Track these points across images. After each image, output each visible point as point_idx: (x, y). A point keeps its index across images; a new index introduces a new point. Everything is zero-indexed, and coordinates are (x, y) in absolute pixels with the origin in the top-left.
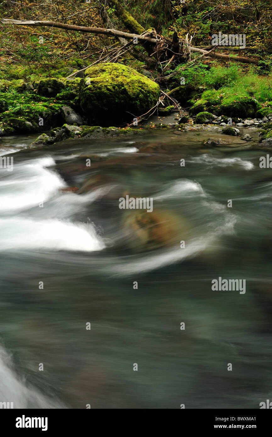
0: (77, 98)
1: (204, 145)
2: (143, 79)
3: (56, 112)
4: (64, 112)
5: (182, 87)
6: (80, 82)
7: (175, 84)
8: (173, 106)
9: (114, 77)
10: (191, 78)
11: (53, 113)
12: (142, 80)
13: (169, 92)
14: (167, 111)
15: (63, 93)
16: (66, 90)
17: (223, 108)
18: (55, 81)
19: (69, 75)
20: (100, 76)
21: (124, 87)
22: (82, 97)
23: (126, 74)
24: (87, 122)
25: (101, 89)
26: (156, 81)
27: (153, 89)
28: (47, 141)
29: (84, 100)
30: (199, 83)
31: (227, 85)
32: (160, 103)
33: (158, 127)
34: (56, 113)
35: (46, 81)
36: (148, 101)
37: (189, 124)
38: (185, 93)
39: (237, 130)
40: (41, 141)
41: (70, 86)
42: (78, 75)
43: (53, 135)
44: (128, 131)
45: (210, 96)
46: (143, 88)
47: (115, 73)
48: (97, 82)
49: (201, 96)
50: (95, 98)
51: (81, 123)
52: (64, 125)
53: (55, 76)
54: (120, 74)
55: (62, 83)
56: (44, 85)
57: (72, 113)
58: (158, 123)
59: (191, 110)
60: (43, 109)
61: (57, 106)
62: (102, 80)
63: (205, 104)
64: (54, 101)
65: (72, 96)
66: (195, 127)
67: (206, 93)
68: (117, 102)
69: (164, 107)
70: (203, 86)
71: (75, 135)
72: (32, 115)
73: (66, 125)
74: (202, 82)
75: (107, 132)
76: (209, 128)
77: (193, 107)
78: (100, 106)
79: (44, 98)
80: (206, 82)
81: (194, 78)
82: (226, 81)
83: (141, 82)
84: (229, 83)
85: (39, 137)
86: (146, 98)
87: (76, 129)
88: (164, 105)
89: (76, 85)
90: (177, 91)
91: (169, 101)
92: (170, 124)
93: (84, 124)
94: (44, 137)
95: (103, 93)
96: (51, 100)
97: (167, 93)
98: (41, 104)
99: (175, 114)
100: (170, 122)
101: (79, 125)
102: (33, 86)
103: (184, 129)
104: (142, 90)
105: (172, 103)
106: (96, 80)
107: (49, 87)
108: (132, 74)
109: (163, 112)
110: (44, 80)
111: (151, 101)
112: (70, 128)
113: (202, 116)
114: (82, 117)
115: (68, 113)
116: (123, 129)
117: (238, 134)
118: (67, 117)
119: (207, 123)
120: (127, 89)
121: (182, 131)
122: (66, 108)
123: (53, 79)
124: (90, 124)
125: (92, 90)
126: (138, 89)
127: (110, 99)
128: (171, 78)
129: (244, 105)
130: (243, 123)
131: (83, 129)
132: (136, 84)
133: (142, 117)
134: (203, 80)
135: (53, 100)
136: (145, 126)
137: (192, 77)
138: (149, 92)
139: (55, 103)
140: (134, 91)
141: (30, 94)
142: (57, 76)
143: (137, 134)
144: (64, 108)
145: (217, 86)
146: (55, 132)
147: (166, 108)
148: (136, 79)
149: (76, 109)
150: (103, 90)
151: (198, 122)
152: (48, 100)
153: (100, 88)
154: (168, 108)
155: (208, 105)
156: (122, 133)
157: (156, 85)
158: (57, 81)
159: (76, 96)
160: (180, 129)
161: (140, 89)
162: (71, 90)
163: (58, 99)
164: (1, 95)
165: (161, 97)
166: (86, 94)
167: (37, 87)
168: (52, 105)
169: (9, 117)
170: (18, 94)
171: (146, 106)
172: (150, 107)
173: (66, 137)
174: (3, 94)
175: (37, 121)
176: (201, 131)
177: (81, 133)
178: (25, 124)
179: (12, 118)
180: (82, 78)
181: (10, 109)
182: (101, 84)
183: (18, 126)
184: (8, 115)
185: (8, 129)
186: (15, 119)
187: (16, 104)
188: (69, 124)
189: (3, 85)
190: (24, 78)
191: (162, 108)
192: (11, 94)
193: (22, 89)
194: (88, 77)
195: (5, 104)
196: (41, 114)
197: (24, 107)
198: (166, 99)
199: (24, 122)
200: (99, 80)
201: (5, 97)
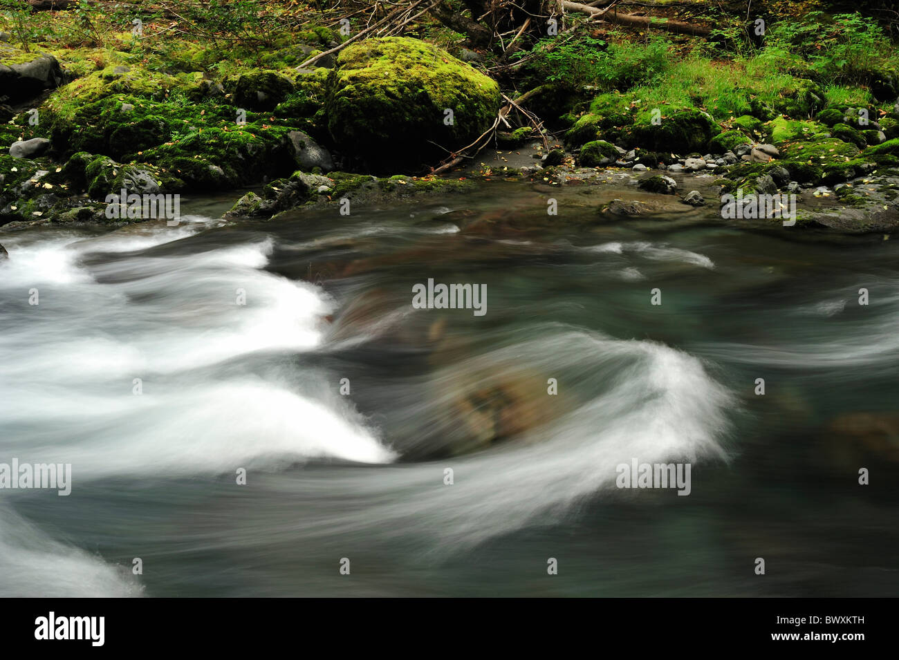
0: (320, 112)
1: (602, 215)
2: (464, 72)
3: (275, 143)
4: (293, 142)
5: (547, 86)
6: (328, 79)
7: (532, 79)
8: (530, 128)
9: (400, 67)
10: (567, 68)
11: (269, 146)
12: (461, 74)
13: (520, 98)
14: (516, 139)
15: (290, 101)
16: (297, 96)
17: (638, 132)
18: (272, 76)
19: (301, 61)
20: (370, 66)
21: (423, 89)
22: (332, 110)
23: (425, 61)
24: (341, 164)
25: (374, 94)
26: (490, 75)
27: (485, 93)
28: (257, 208)
29: (335, 117)
30: (584, 79)
31: (646, 82)
32: (502, 121)
33: (497, 175)
34: (276, 146)
35: (253, 77)
36: (475, 118)
37: (565, 168)
38: (553, 99)
39: (671, 180)
40: (245, 208)
41: (305, 88)
42: (322, 62)
43: (271, 195)
44: (433, 184)
45: (609, 106)
46: (464, 91)
47: (404, 59)
48: (366, 79)
49: (589, 106)
50: (360, 113)
51: (330, 166)
52: (294, 175)
53: (270, 64)
54: (415, 61)
55: (287, 81)
56: (249, 84)
57: (311, 144)
58: (498, 166)
59: (568, 136)
60: (248, 138)
61: (277, 130)
62: (374, 74)
63: (599, 123)
64: (272, 119)
65: (310, 109)
66: (580, 174)
67: (600, 100)
68: (409, 121)
69: (511, 131)
70: (593, 84)
71: (319, 196)
72: (222, 151)
73: (299, 174)
74: (591, 76)
75: (388, 187)
76: (609, 175)
77: (572, 130)
78: (371, 130)
79: (248, 112)
80: (601, 76)
81: (573, 67)
82: (642, 73)
83: (460, 77)
84: (650, 78)
85: (240, 201)
86: (471, 112)
87: (321, 182)
88: (510, 127)
89: (317, 84)
90: (537, 96)
91: (519, 118)
92: (525, 168)
93: (335, 169)
94: (252, 199)
95: (378, 101)
96: (264, 117)
97: (515, 100)
98: (242, 127)
99: (534, 145)
100: (524, 163)
101: (324, 172)
102: (225, 87)
103: (555, 179)
104: (463, 95)
105: (526, 122)
106: (362, 74)
107: (260, 90)
108: (440, 60)
109: (506, 141)
110: (250, 73)
111: (482, 118)
112: (309, 179)
113: (594, 150)
114: (332, 153)
115: (302, 146)
116: (423, 179)
117: (674, 191)
118: (300, 154)
119: (605, 165)
120: (430, 92)
121: (551, 185)
122: (296, 135)
123: (269, 71)
124: (350, 168)
125: (353, 96)
126: (453, 93)
127: (393, 114)
128: (523, 68)
129: (683, 126)
130: (683, 163)
131: (337, 183)
132: (449, 83)
133: (462, 153)
134: (594, 71)
135: (269, 117)
136: (469, 172)
137: (569, 64)
138: (476, 98)
139: (272, 123)
140: (444, 96)
141: (218, 104)
142: (275, 64)
143: (455, 191)
144: (292, 136)
145: (626, 81)
146: (275, 188)
147: (514, 133)
148: (449, 71)
149: (319, 137)
150: (377, 95)
151: (585, 162)
152: (258, 118)
153: (371, 92)
154: (518, 133)
155: (605, 124)
156: (421, 190)
157: (491, 83)
158: (277, 77)
159: (319, 107)
160: (546, 179)
161: (458, 91)
162: (308, 96)
163: (279, 114)
164: (155, 108)
165: (504, 108)
166: (340, 103)
167: (232, 89)
168: (266, 128)
169: (174, 156)
170: (191, 104)
171: (470, 130)
172: (481, 132)
173: (299, 199)
174: (160, 105)
175: (235, 163)
176: (593, 184)
177: (333, 191)
178: (208, 170)
179: (179, 158)
180: (333, 70)
181: (174, 137)
182: (373, 82)
183: (193, 176)
184: (171, 152)
185: (171, 182)
186: (186, 161)
187: (187, 127)
188: (304, 172)
189: (159, 84)
190: (203, 69)
191: (505, 133)
192: (177, 106)
193: (200, 95)
194: (344, 69)
195: (165, 126)
196: (243, 149)
197: (206, 133)
198: (514, 112)
199: (206, 165)
200: (370, 75)
201: (165, 112)
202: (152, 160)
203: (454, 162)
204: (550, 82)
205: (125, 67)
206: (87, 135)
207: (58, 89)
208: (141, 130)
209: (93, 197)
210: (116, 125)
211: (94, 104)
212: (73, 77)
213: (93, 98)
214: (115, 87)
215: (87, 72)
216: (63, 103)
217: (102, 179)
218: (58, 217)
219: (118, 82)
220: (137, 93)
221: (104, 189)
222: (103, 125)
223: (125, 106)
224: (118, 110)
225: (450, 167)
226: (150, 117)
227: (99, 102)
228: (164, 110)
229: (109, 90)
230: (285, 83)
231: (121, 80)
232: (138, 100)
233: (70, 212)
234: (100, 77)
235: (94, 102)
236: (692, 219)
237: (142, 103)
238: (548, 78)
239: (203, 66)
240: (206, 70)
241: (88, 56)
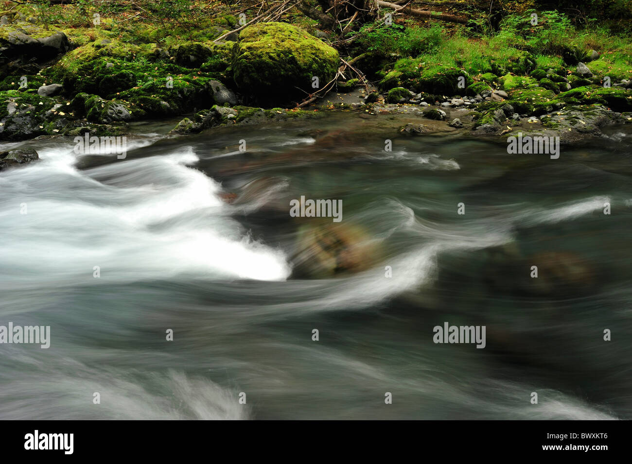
0: (229, 69)
1: (400, 133)
2: (317, 44)
3: (201, 88)
4: (212, 87)
5: (368, 53)
6: (234, 48)
7: (359, 49)
8: (357, 79)
9: (278, 41)
10: (380, 43)
11: (197, 90)
12: (315, 45)
13: (352, 61)
14: (349, 86)
15: (210, 62)
16: (214, 58)
17: (423, 82)
18: (199, 46)
19: (217, 37)
20: (259, 40)
21: (292, 54)
22: (236, 68)
23: (294, 37)
24: (242, 101)
25: (262, 57)
26: (333, 46)
27: (330, 57)
28: (190, 128)
29: (238, 72)
30: (390, 49)
31: (428, 51)
32: (340, 75)
33: (337, 108)
34: (201, 89)
35: (187, 46)
36: (324, 73)
37: (379, 104)
38: (372, 61)
39: (442, 112)
40: (183, 128)
41: (219, 53)
42: (230, 38)
43: (199, 120)
44: (298, 114)
45: (406, 66)
46: (316, 56)
47: (280, 36)
48: (257, 48)
49: (394, 66)
50: (253, 69)
51: (234, 102)
52: (213, 107)
53: (198, 38)
54: (287, 37)
55: (208, 49)
56: (185, 51)
57: (223, 89)
58: (338, 102)
59: (380, 85)
60: (184, 84)
61: (202, 80)
62: (262, 45)
63: (399, 77)
64: (199, 73)
65: (223, 67)
66: (388, 108)
67: (400, 62)
68: (283, 75)
69: (345, 81)
70: (396, 52)
71: (228, 120)
72: (169, 93)
73: (216, 107)
74: (395, 48)
75: (270, 115)
76: (406, 109)
77: (383, 81)
78: (260, 80)
79: (185, 68)
80: (401, 48)
81: (384, 42)
82: (426, 46)
83: (315, 47)
84: (431, 49)
85: (180, 123)
86: (321, 69)
87: (229, 112)
88: (345, 79)
89: (227, 51)
90: (362, 60)
91: (351, 73)
92: (355, 104)
93: (238, 104)
94: (187, 122)
95: (264, 62)
96: (194, 72)
97: (349, 62)
98: (181, 78)
99: (360, 90)
100: (354, 101)
101: (231, 106)
102: (170, 53)
103: (373, 111)
104: (317, 58)
105: (355, 76)
106: (254, 45)
107: (192, 55)
108: (302, 37)
109: (343, 88)
110: (185, 44)
111: (328, 73)
112: (222, 110)
113: (396, 93)
114: (236, 94)
115: (218, 89)
116: (292, 110)
117: (444, 118)
118: (216, 94)
119: (403, 103)
120: (296, 56)
121: (370, 114)
122: (214, 83)
123: (197, 43)
124: (247, 103)
125: (249, 59)
126: (310, 57)
127: (273, 70)
128: (353, 42)
129: (451, 79)
130: (450, 102)
131: (239, 113)
132: (308, 51)
133: (316, 94)
134: (396, 44)
135: (197, 71)
136: (320, 106)
137: (381, 40)
138: (325, 61)
139: (199, 75)
140: (305, 59)
141: (166, 63)
142: (201, 38)
143: (311, 118)
144: (211, 83)
145: (416, 51)
146: (202, 116)
147: (348, 83)
148: (308, 44)
149: (228, 84)
150: (264, 58)
151: (391, 100)
152: (191, 72)
153: (260, 57)
154: (350, 83)
155: (403, 77)
156: (291, 117)
157: (334, 52)
158: (202, 47)
159: (228, 66)
160: (367, 111)
161: (314, 56)
162: (221, 58)
163: (203, 70)
164: (127, 66)
165: (341, 67)
166: (241, 63)
167: (174, 54)
168: (196, 78)
169: (139, 95)
170: (149, 64)
172: (327, 81)
173: (216, 122)
174: (129, 64)
175: (176, 100)
176: (395, 114)
177: (237, 118)
178: (160, 104)
179: (142, 97)
180: (236, 42)
181: (139, 84)
182: (261, 50)
183: (151, 108)
184: (137, 93)
185: (138, 112)
186: (146, 98)
187: (147, 77)
188: (219, 106)
189: (129, 51)
190: (156, 41)
191: (342, 82)
192: (141, 64)
193: (155, 57)
194: (243, 42)
195: (133, 77)
196: (181, 91)
197: (159, 81)
198: (347, 70)
199: (159, 101)
200: (259, 45)
201: (133, 68)
202: (125, 98)
203: (311, 100)
204: (370, 51)
205: (108, 40)
206: (85, 82)
207: (67, 53)
208: (119, 79)
209: (90, 120)
210: (103, 77)
211: (89, 63)
212: (76, 46)
213: (89, 59)
214: (102, 52)
215: (85, 43)
216: (69, 62)
217: (95, 109)
218: (68, 133)
219: (104, 49)
220: (115, 56)
221: (96, 115)
222: (95, 76)
223: (108, 64)
224: (104, 67)
225: (308, 103)
226: (124, 71)
227: (92, 61)
228: (133, 67)
229: (98, 54)
230: (207, 51)
231: (105, 48)
232: (116, 61)
233: (76, 130)
234: (93, 46)
235: (89, 61)
236: (455, 136)
237: (119, 62)
238: (369, 49)
239: (156, 40)
240: (158, 42)
241: (85, 33)
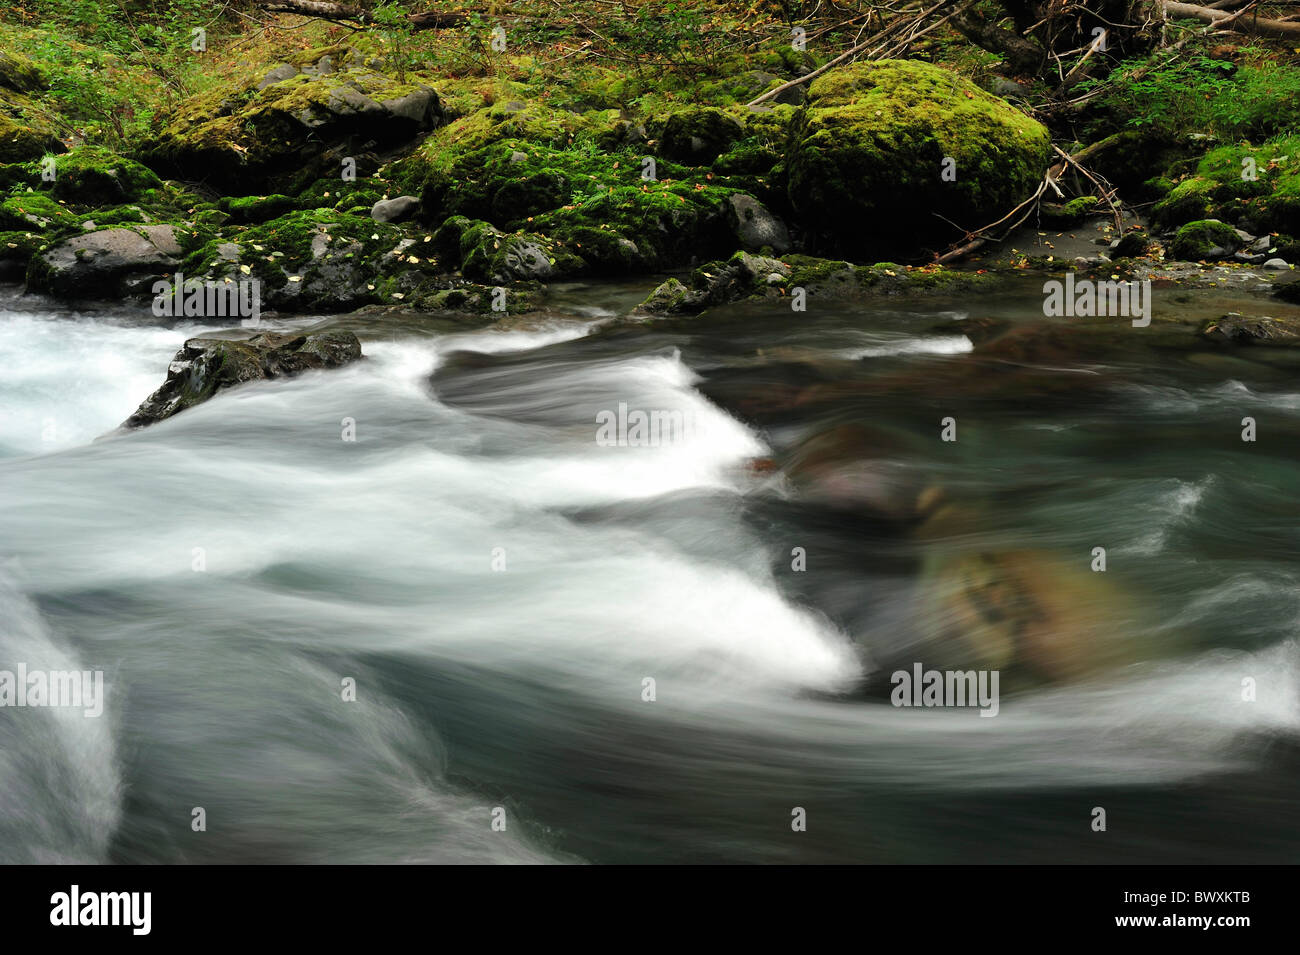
0: (778, 168)
1: (1205, 337)
2: (996, 111)
3: (711, 211)
4: (737, 211)
5: (1128, 134)
6: (793, 120)
7: (1103, 123)
8: (1095, 198)
9: (900, 104)
10: (1163, 107)
11: (702, 215)
12: (992, 115)
13: (1082, 153)
14: (1071, 215)
15: (737, 151)
16: (747, 144)
17: (1278, 207)
18: (713, 115)
19: (755, 95)
20: (855, 103)
21: (932, 136)
22: (794, 166)
23: (939, 95)
24: (803, 243)
25: (858, 142)
26: (1037, 116)
27: (1027, 143)
28: (680, 301)
29: (799, 175)
30: (1190, 122)
32: (1050, 186)
33: (1037, 268)
34: (712, 215)
35: (688, 116)
36: (1008, 182)
37: (1148, 261)
38: (1137, 154)
40: (664, 301)
41: (759, 132)
42: (785, 97)
43: (701, 283)
44: (937, 278)
45: (1229, 166)
46: (993, 141)
47: (907, 92)
48: (847, 121)
49: (1197, 165)
50: (836, 169)
51: (785, 246)
52: (735, 256)
53: (712, 98)
54: (923, 96)
55: (734, 123)
56: (682, 128)
57: (762, 214)
58: (1039, 254)
59: (1156, 211)
60: (674, 202)
61: (714, 193)
62: (861, 114)
63: (1210, 193)
64: (709, 177)
65: (763, 163)
66: (1173, 271)
67: (1214, 156)
68: (906, 184)
69: (1062, 201)
70: (1206, 131)
71: (769, 288)
72: (638, 220)
73: (742, 255)
74: (1204, 119)
75: (869, 279)
76: (1223, 275)
77: (1165, 203)
78: (850, 195)
79: (678, 166)
80: (1219, 119)
81: (1173, 104)
82: (1292, 116)
83: (990, 119)
85: (658, 291)
86: (1002, 173)
87: (771, 268)
88: (1063, 196)
89: (776, 128)
90: (1110, 149)
91: (1078, 182)
92: (1082, 259)
93: (793, 251)
94: (673, 288)
95: (862, 154)
96: (699, 173)
97: (1074, 154)
98: (667, 187)
99: (1098, 224)
100: (1081, 251)
101: (777, 254)
102: (648, 130)
103: (1131, 278)
104: (992, 146)
105: (1088, 188)
106: (841, 115)
107: (697, 135)
108: (961, 94)
109: (1055, 217)
110: (684, 111)
111: (1020, 181)
112: (755, 263)
113: (1198, 234)
114: (790, 227)
115: (749, 215)
116: (922, 269)
118: (745, 226)
119: (1215, 259)
120: (942, 141)
122: (741, 200)
123: (710, 109)
124: (813, 250)
125: (827, 146)
126: (976, 143)
127: (884, 173)
128: (1090, 106)
131: (795, 270)
132: (973, 128)
133: (984, 233)
134: (1207, 111)
135: (705, 173)
136: (992, 262)
137: (1167, 100)
138: (1013, 152)
139: (709, 183)
140: (963, 148)
141: (638, 154)
142: (719, 98)
143: (970, 290)
144: (736, 201)
145: (1262, 127)
146: (708, 275)
147: (1067, 206)
148: (974, 110)
149: (773, 203)
150: (862, 145)
151: (1182, 253)
152: (690, 174)
153: (853, 141)
154: (1074, 206)
155: (1222, 195)
156: (918, 286)
157: (1039, 129)
158: (720, 117)
159: (776, 161)
160: (1116, 277)
161: (985, 141)
162: (763, 145)
164: (554, 159)
165: (1055, 167)
166: (807, 156)
167: (658, 133)
168: (701, 188)
169: (574, 224)
170: (601, 154)
171: (1000, 200)
172: (1015, 202)
173: (739, 291)
174: (560, 154)
175: (654, 237)
176: (1192, 288)
177: (788, 282)
178: (617, 245)
179: (581, 227)
180: (800, 107)
181: (576, 199)
182: (857, 125)
183: (596, 253)
184: (570, 219)
185: (569, 261)
186: (588, 231)
187: (594, 185)
188: (749, 252)
189: (561, 126)
190: (620, 105)
191: (1053, 205)
192: (583, 156)
193: (614, 141)
194: (817, 106)
195: (565, 183)
196: (666, 217)
197: (618, 194)
198: (1070, 175)
199: (615, 239)
200: (853, 115)
201: (566, 164)
202: (544, 229)
203: (970, 246)
204: (1133, 127)
205: (520, 103)
206: (465, 194)
207: (435, 132)
208: (534, 188)
209: (467, 276)
210: (502, 181)
211: (478, 152)
212: (455, 116)
213: (477, 144)
214: (506, 129)
215: (472, 109)
216: (439, 152)
217: (479, 252)
218: (422, 301)
219: (509, 122)
220: (532, 138)
221: (482, 266)
222: (486, 180)
223: (516, 154)
224: (507, 161)
225: (964, 253)
226: (547, 170)
227: (484, 149)
228: (566, 162)
229: (496, 134)
230: (732, 124)
231: (513, 120)
232: (534, 148)
233: (438, 296)
234: (488, 115)
235: (477, 149)
237: (538, 151)
238: (1131, 121)
239: (621, 102)
240: (625, 107)
241: (474, 88)
